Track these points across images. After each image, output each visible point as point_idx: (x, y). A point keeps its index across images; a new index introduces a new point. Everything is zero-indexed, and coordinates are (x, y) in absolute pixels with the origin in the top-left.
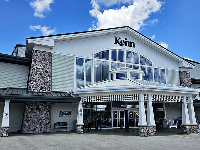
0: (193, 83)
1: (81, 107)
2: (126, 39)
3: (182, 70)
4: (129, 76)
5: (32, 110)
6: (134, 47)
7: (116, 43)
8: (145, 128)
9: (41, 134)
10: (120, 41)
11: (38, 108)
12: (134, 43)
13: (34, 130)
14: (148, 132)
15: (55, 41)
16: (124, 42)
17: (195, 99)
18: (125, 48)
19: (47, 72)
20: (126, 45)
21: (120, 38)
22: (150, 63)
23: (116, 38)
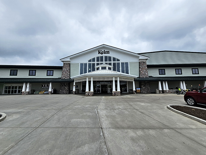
0: (148, 67)
1: (74, 84)
2: (104, 50)
3: (140, 61)
4: (107, 68)
5: (62, 85)
6: (109, 53)
7: (99, 54)
8: (87, 93)
9: (65, 94)
10: (101, 52)
11: (64, 85)
12: (109, 52)
13: (63, 93)
14: (88, 94)
15: (71, 59)
16: (103, 52)
17: (149, 76)
18: (104, 55)
19: (68, 71)
20: (104, 53)
21: (101, 51)
22: (118, 60)
23: (99, 51)
